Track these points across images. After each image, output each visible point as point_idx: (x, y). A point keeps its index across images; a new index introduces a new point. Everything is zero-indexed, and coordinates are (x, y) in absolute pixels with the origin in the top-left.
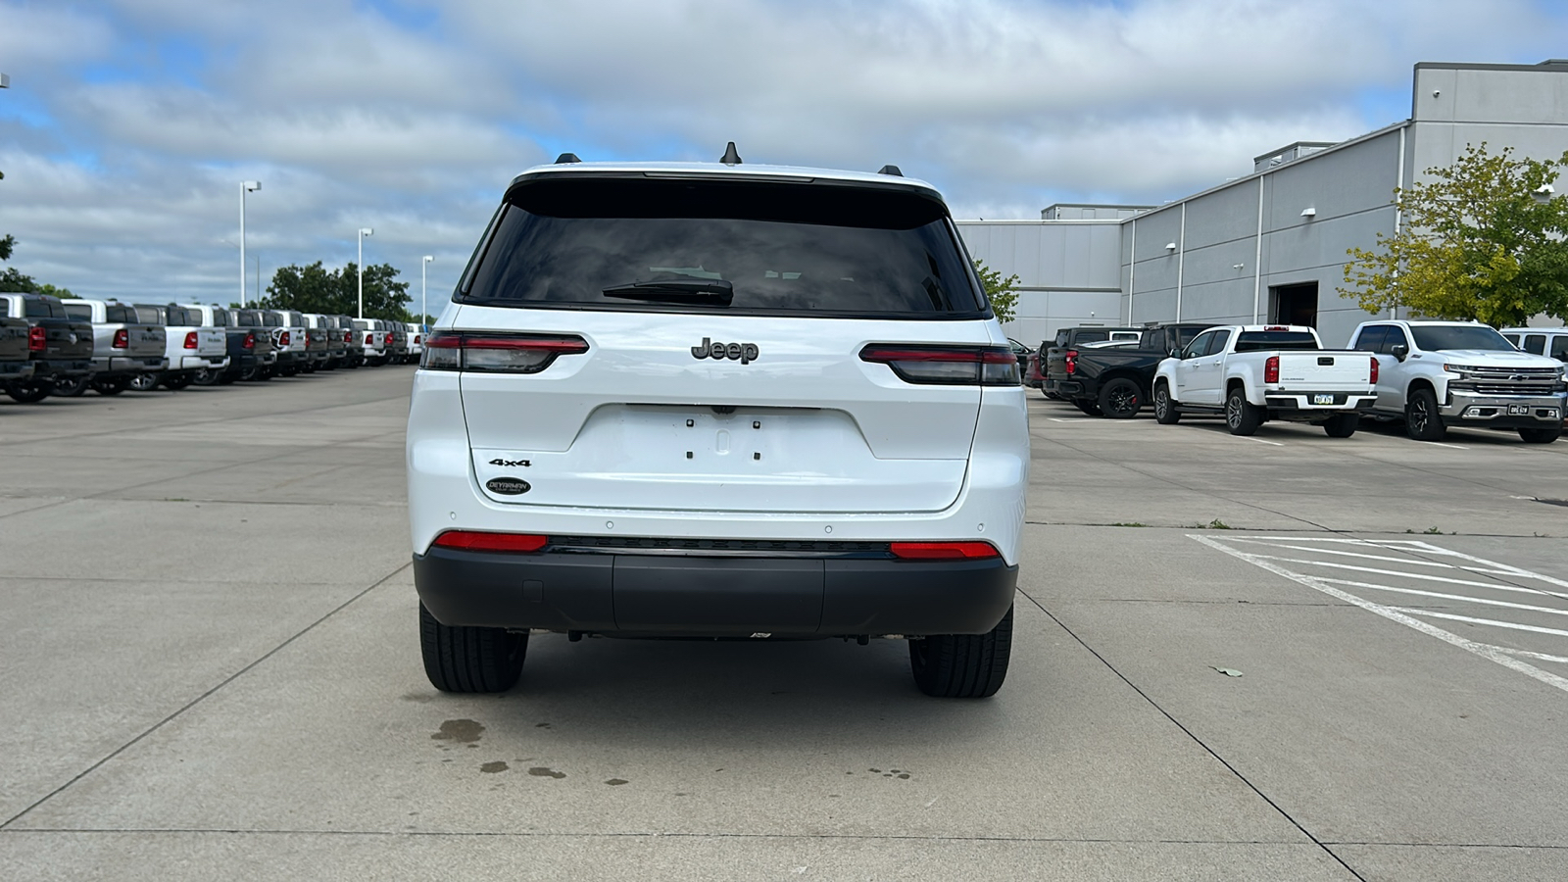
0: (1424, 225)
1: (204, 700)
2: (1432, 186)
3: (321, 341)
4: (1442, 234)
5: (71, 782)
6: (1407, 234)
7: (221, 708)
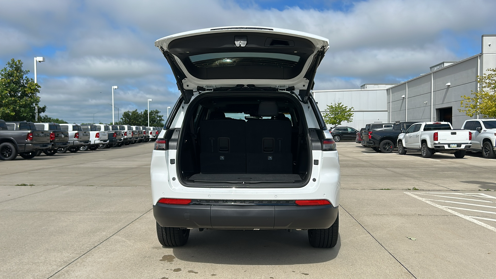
0: (487, 87)
1: (94, 249)
2: (489, 75)
3: (136, 134)
4: (493, 90)
5: (54, 274)
6: (481, 91)
7: (98, 252)
